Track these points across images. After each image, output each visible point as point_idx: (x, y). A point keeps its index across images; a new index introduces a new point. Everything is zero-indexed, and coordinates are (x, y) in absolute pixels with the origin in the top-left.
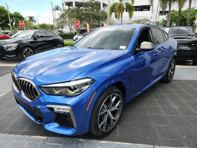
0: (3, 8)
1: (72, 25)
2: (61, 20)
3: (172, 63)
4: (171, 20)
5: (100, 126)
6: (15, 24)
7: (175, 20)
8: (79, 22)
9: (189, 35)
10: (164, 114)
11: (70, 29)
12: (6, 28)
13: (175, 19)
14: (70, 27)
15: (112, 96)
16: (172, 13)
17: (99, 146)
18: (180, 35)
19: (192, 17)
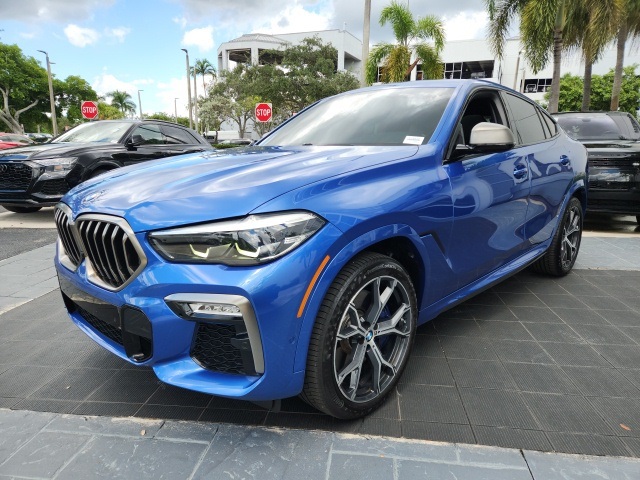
0: (35, 63)
1: (246, 120)
2: (214, 103)
3: (572, 214)
4: (561, 105)
5: (340, 380)
6: (69, 113)
7: (574, 104)
8: (270, 105)
9: (622, 139)
10: (551, 362)
11: (242, 132)
12: (38, 126)
13: (572, 100)
14: (240, 124)
15: (379, 283)
16: (564, 83)
17: (335, 448)
18: (593, 137)
19: (626, 96)
